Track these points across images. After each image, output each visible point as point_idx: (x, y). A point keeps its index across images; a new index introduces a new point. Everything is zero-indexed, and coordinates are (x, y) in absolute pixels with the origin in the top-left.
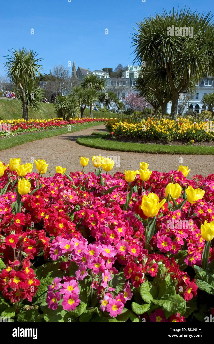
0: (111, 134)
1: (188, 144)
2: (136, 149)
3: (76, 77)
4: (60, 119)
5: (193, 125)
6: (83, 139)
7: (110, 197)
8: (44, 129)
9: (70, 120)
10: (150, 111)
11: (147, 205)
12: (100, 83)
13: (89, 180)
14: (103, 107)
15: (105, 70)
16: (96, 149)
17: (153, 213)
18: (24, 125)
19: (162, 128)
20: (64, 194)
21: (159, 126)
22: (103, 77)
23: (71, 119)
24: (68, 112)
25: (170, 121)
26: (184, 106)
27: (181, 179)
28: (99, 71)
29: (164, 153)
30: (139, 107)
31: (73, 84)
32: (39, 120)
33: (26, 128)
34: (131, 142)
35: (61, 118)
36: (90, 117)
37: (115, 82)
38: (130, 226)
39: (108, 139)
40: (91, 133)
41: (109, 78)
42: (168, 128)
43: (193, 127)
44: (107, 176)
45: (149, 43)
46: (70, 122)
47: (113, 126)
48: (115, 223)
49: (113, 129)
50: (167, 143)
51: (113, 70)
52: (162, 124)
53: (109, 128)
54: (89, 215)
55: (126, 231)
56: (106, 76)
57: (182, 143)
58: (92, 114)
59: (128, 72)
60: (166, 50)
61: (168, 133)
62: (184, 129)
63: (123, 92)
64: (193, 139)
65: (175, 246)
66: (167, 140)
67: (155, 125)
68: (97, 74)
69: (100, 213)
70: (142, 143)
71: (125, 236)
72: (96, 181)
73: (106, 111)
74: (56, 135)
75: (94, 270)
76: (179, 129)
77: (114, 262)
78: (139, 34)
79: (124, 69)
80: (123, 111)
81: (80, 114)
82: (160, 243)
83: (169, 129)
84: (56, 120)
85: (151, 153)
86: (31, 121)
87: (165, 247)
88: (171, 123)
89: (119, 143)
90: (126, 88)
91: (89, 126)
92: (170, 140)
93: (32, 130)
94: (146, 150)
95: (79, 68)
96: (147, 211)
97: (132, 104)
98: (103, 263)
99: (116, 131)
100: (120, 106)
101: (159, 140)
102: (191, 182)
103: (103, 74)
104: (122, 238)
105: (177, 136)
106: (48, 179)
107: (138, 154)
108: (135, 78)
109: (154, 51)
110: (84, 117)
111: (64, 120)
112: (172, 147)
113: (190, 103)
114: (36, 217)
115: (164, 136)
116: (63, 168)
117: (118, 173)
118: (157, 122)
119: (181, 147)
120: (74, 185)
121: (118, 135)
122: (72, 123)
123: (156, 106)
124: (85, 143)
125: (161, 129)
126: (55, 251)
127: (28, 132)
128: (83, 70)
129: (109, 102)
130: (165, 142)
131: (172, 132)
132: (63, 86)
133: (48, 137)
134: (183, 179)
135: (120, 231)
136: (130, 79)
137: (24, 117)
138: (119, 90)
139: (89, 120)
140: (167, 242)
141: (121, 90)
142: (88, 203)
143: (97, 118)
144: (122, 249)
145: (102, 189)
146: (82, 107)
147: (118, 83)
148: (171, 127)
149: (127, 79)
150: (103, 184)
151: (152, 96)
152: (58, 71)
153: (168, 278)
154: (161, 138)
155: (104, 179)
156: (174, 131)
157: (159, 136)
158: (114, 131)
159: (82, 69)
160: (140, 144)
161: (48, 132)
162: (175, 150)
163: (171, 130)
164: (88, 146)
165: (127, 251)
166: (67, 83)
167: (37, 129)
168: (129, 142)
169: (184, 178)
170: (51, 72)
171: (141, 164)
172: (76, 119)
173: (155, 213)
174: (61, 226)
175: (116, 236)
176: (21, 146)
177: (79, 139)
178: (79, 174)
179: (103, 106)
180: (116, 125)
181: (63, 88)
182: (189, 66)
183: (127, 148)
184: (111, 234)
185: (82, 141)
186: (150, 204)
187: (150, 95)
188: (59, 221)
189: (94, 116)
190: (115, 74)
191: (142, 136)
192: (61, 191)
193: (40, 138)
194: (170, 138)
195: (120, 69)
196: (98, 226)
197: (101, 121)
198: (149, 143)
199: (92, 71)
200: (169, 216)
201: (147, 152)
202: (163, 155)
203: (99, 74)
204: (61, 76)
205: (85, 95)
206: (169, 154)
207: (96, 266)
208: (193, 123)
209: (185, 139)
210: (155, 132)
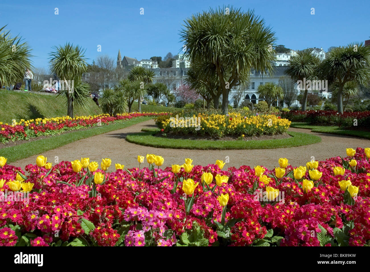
0: (161, 131)
1: (239, 139)
2: (187, 146)
3: (122, 67)
4: (106, 115)
5: (244, 120)
6: (132, 137)
7: (162, 185)
8: (90, 126)
9: (117, 116)
10: (202, 103)
11: (186, 187)
12: (149, 75)
13: (145, 174)
14: (152, 100)
15: (153, 59)
16: (146, 147)
17: (190, 192)
18: (70, 123)
19: (213, 123)
20: (127, 183)
21: (210, 121)
22: (152, 67)
23: (118, 114)
24: (115, 108)
25: (221, 116)
26: (240, 96)
27: (217, 171)
28: (147, 60)
29: (215, 149)
30: (191, 99)
31: (119, 75)
32: (84, 117)
33: (72, 126)
34: (182, 139)
35: (108, 114)
36: (138, 111)
37: (165, 72)
38: (175, 201)
39: (158, 136)
40: (141, 130)
41: (158, 69)
42: (218, 123)
43: (243, 122)
44: (159, 170)
45: (197, 40)
46: (118, 118)
47: (163, 122)
48: (165, 199)
49: (163, 125)
50: (218, 139)
51: (163, 59)
52: (212, 120)
53: (159, 124)
54: (147, 196)
55: (173, 205)
56: (154, 66)
57: (233, 138)
58: (140, 109)
59: (179, 61)
60: (213, 47)
61: (218, 128)
62: (235, 124)
63: (173, 83)
64: (244, 134)
65: (205, 212)
66: (218, 136)
67: (205, 121)
68: (145, 63)
69: (155, 195)
70: (193, 139)
71: (172, 208)
72: (150, 174)
73: (155, 104)
74: (104, 133)
75: (154, 226)
76: (230, 124)
77: (165, 222)
78: (187, 30)
79: (174, 57)
80: (174, 103)
81: (128, 108)
82: (195, 211)
83: (219, 125)
84: (102, 116)
85: (202, 149)
86: (77, 119)
87: (198, 213)
88: (222, 118)
89: (170, 139)
90: (177, 78)
91: (138, 121)
92: (221, 136)
93: (78, 128)
94: (197, 146)
95: (124, 57)
96: (187, 191)
97: (184, 96)
98: (159, 221)
99: (166, 128)
100: (171, 98)
101: (210, 136)
102: (225, 172)
103: (151, 63)
104: (170, 209)
105: (228, 131)
106: (112, 173)
107: (189, 150)
108: (186, 67)
109: (203, 47)
110: (132, 112)
111: (111, 115)
112: (223, 142)
113: (246, 93)
114: (110, 198)
115: (215, 131)
116: (121, 165)
117: (167, 168)
118: (208, 117)
119: (232, 142)
120: (133, 178)
121: (168, 132)
122: (120, 119)
123: (208, 99)
124: (135, 141)
125: (212, 125)
126: (127, 215)
127: (74, 130)
128: (130, 59)
129: (159, 95)
130: (216, 137)
131: (223, 127)
132: (108, 77)
133: (96, 135)
134: (218, 171)
135: (169, 204)
136: (181, 69)
137: (69, 114)
138: (169, 81)
139: (138, 115)
140: (199, 210)
141: (171, 80)
142: (145, 190)
143: (146, 112)
144: (170, 216)
145: (155, 180)
146: (130, 102)
147: (168, 74)
148: (221, 122)
149: (178, 68)
150: (156, 176)
151: (204, 89)
152: (102, 61)
153: (198, 229)
154: (211, 133)
155: (156, 172)
156: (224, 126)
157: (210, 132)
158: (165, 128)
159: (128, 59)
160: (191, 140)
161: (95, 130)
162: (226, 145)
163: (222, 125)
164: (138, 144)
165: (173, 217)
166: (112, 74)
167: (83, 127)
168: (180, 138)
169: (219, 169)
170: (94, 63)
171: (186, 160)
172: (124, 114)
173: (192, 192)
174: (129, 202)
175: (166, 208)
176: (69, 145)
177: (128, 137)
178: (135, 169)
179: (152, 98)
180: (167, 122)
181: (108, 80)
182: (237, 62)
183: (178, 145)
184: (163, 207)
185: (132, 138)
186: (188, 186)
187: (201, 88)
188: (128, 199)
189: (143, 110)
190: (165, 63)
191: (193, 132)
192: (125, 181)
193: (88, 137)
194: (221, 134)
195: (170, 58)
196: (154, 202)
197: (151, 115)
198: (200, 139)
199: (139, 60)
200: (203, 195)
201: (198, 149)
202: (214, 151)
203: (147, 64)
204: (105, 67)
205: (133, 87)
206: (220, 150)
207: (155, 224)
208: (244, 118)
209: (236, 134)
210: (205, 128)
